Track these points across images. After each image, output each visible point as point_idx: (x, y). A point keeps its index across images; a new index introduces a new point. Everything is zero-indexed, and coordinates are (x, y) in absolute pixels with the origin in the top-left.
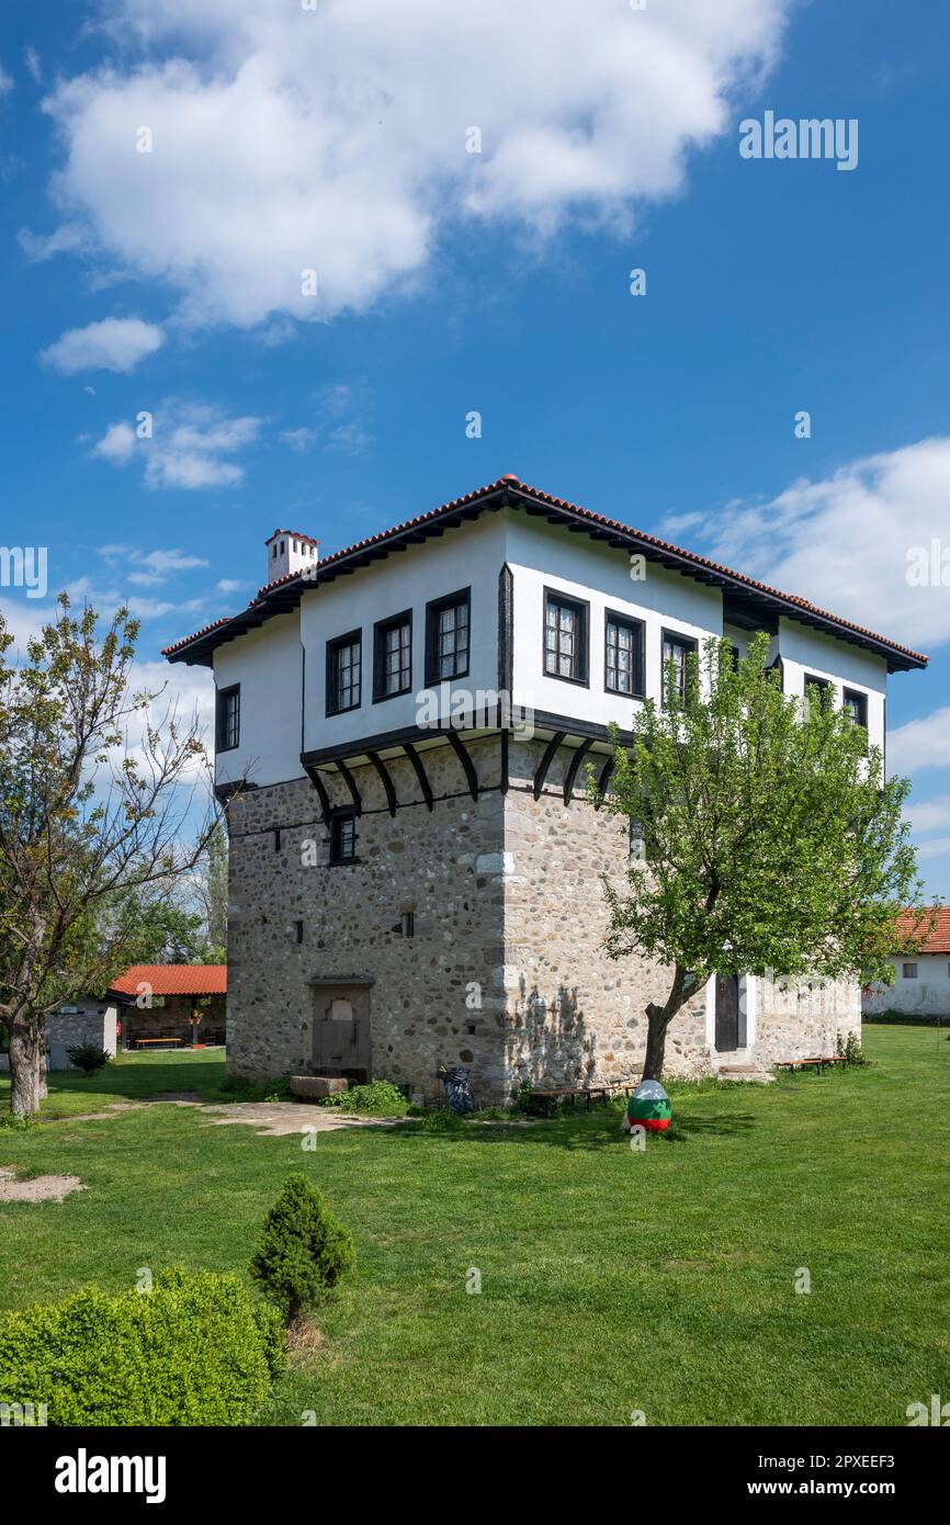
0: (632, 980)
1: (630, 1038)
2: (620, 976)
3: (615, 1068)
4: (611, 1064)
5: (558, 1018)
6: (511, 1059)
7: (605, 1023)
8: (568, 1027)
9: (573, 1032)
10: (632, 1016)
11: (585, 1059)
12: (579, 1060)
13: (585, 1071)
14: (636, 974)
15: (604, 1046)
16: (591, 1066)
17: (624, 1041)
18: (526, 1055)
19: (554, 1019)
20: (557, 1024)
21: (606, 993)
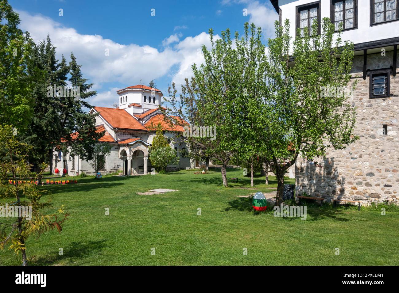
0: (369, 154)
1: (369, 181)
2: (362, 153)
3: (357, 193)
4: (355, 191)
5: (323, 169)
6: (298, 183)
7: (351, 173)
8: (329, 173)
9: (332, 176)
10: (370, 171)
11: (338, 187)
12: (335, 187)
13: (339, 192)
14: (373, 152)
15: (350, 183)
16: (342, 191)
17: (365, 182)
18: (306, 182)
19: (320, 170)
20: (322, 172)
21: (352, 160)
